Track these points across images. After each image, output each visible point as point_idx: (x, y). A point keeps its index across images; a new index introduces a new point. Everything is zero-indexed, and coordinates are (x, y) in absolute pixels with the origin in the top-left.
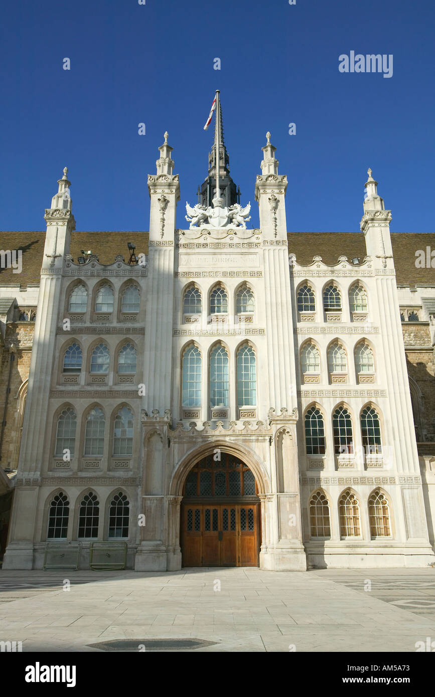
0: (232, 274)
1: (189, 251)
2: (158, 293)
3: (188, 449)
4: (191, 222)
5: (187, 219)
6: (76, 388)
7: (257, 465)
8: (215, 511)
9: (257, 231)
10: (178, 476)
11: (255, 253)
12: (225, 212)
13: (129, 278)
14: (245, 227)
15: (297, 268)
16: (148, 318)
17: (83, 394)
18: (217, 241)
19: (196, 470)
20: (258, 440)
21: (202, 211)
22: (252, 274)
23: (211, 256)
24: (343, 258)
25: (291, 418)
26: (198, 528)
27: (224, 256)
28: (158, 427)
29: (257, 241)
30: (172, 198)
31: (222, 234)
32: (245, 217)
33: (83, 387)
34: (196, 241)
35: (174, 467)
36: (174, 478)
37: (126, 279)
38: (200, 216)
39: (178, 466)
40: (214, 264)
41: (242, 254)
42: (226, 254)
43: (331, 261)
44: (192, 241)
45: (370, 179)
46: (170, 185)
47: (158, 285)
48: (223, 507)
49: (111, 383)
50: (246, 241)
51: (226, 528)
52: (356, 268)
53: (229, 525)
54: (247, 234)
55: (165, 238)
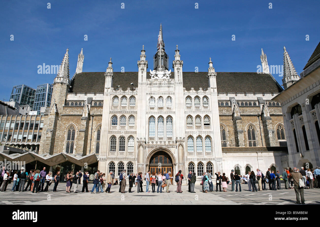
0: (165, 94)
1: (151, 86)
2: (141, 100)
3: (151, 150)
4: (151, 76)
6: (116, 130)
7: (172, 155)
9: (173, 79)
10: (148, 158)
11: (173, 87)
12: (163, 73)
13: (132, 95)
14: (169, 78)
15: (186, 91)
16: (138, 108)
17: (118, 132)
18: (160, 83)
19: (154, 156)
20: (172, 147)
21: (155, 73)
22: (171, 94)
23: (158, 88)
24: (201, 88)
25: (183, 141)
27: (162, 88)
28: (142, 143)
29: (173, 83)
30: (145, 68)
31: (162, 80)
32: (169, 74)
33: (118, 130)
34: (153, 83)
35: (147, 155)
36: (147, 158)
38: (154, 74)
39: (148, 155)
40: (159, 90)
41: (168, 87)
42: (163, 87)
43: (197, 89)
45: (211, 61)
46: (145, 64)
47: (141, 98)
49: (127, 129)
50: (169, 83)
52: (205, 92)
54: (170, 80)
55: (143, 82)
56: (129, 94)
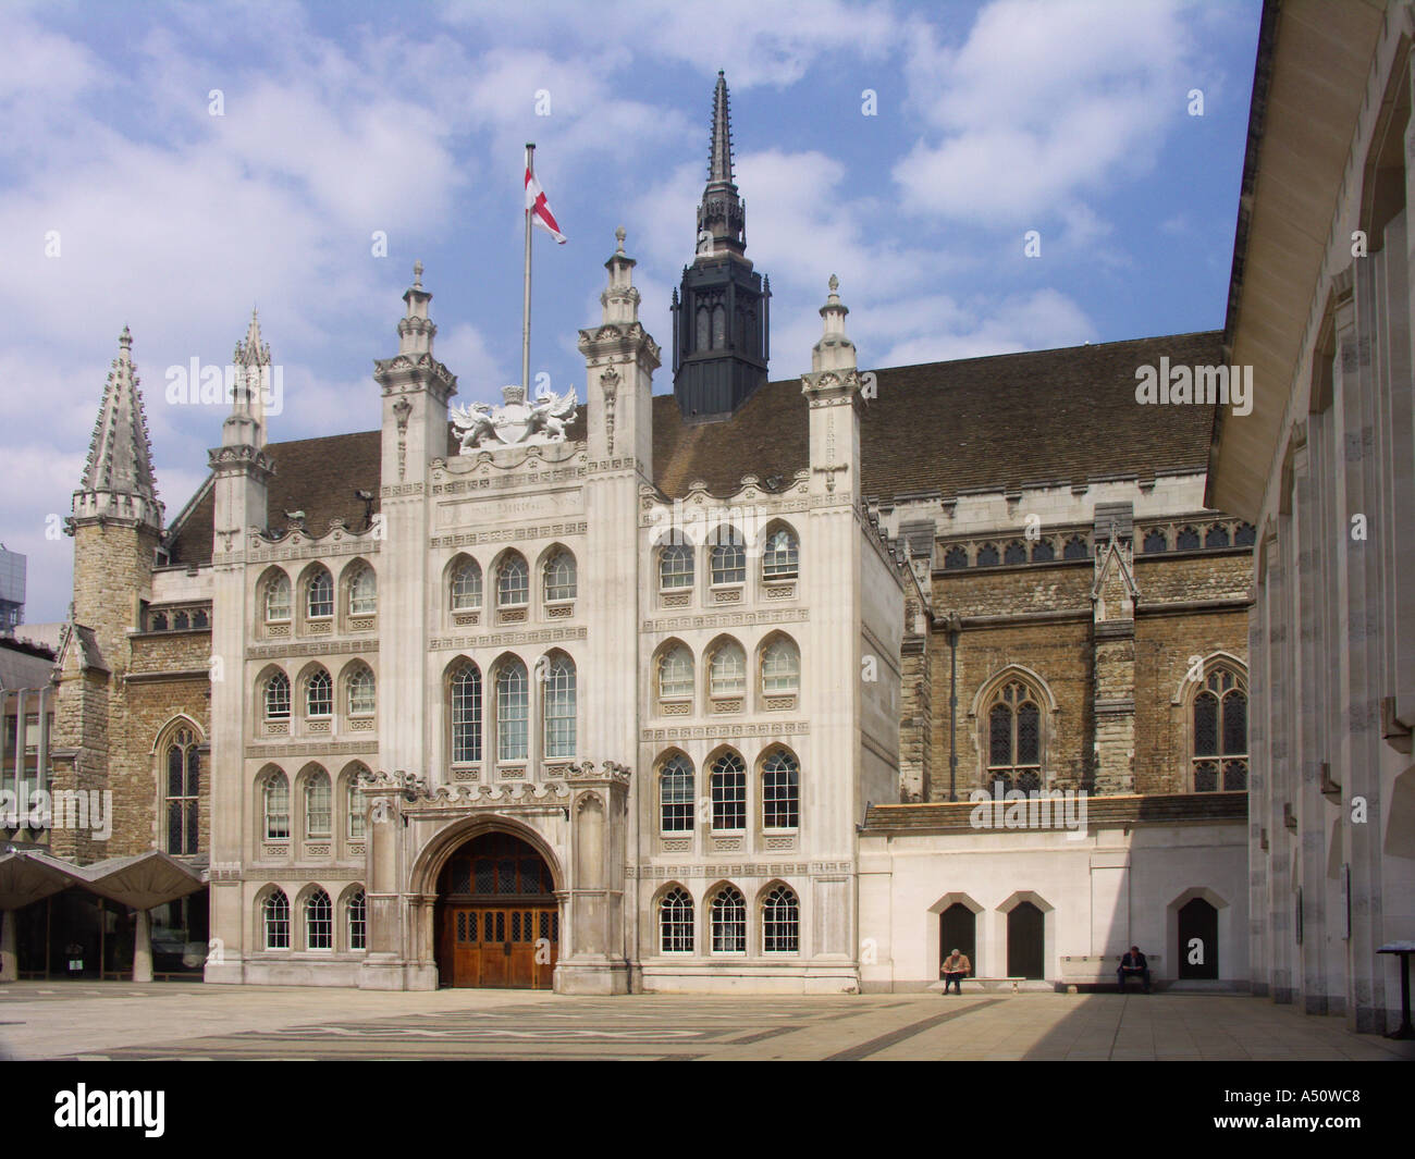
0: (533, 532)
1: (455, 497)
4: (461, 439)
5: (456, 434)
6: (283, 741)
7: (548, 850)
8: (500, 916)
9: (581, 445)
11: (577, 489)
13: (353, 557)
14: (562, 436)
15: (653, 508)
16: (383, 625)
17: (293, 750)
18: (506, 472)
21: (483, 415)
22: (571, 529)
23: (496, 503)
24: (750, 481)
26: (473, 937)
27: (519, 500)
29: (581, 465)
30: (420, 400)
31: (517, 456)
32: (563, 417)
33: (296, 739)
34: (468, 477)
37: (349, 559)
38: (478, 425)
41: (554, 491)
42: (523, 495)
43: (725, 488)
44: (461, 478)
46: (414, 376)
48: (512, 911)
49: (336, 733)
50: (560, 467)
51: (516, 937)
52: (775, 498)
53: (522, 934)
54: (565, 451)
56: (341, 552)
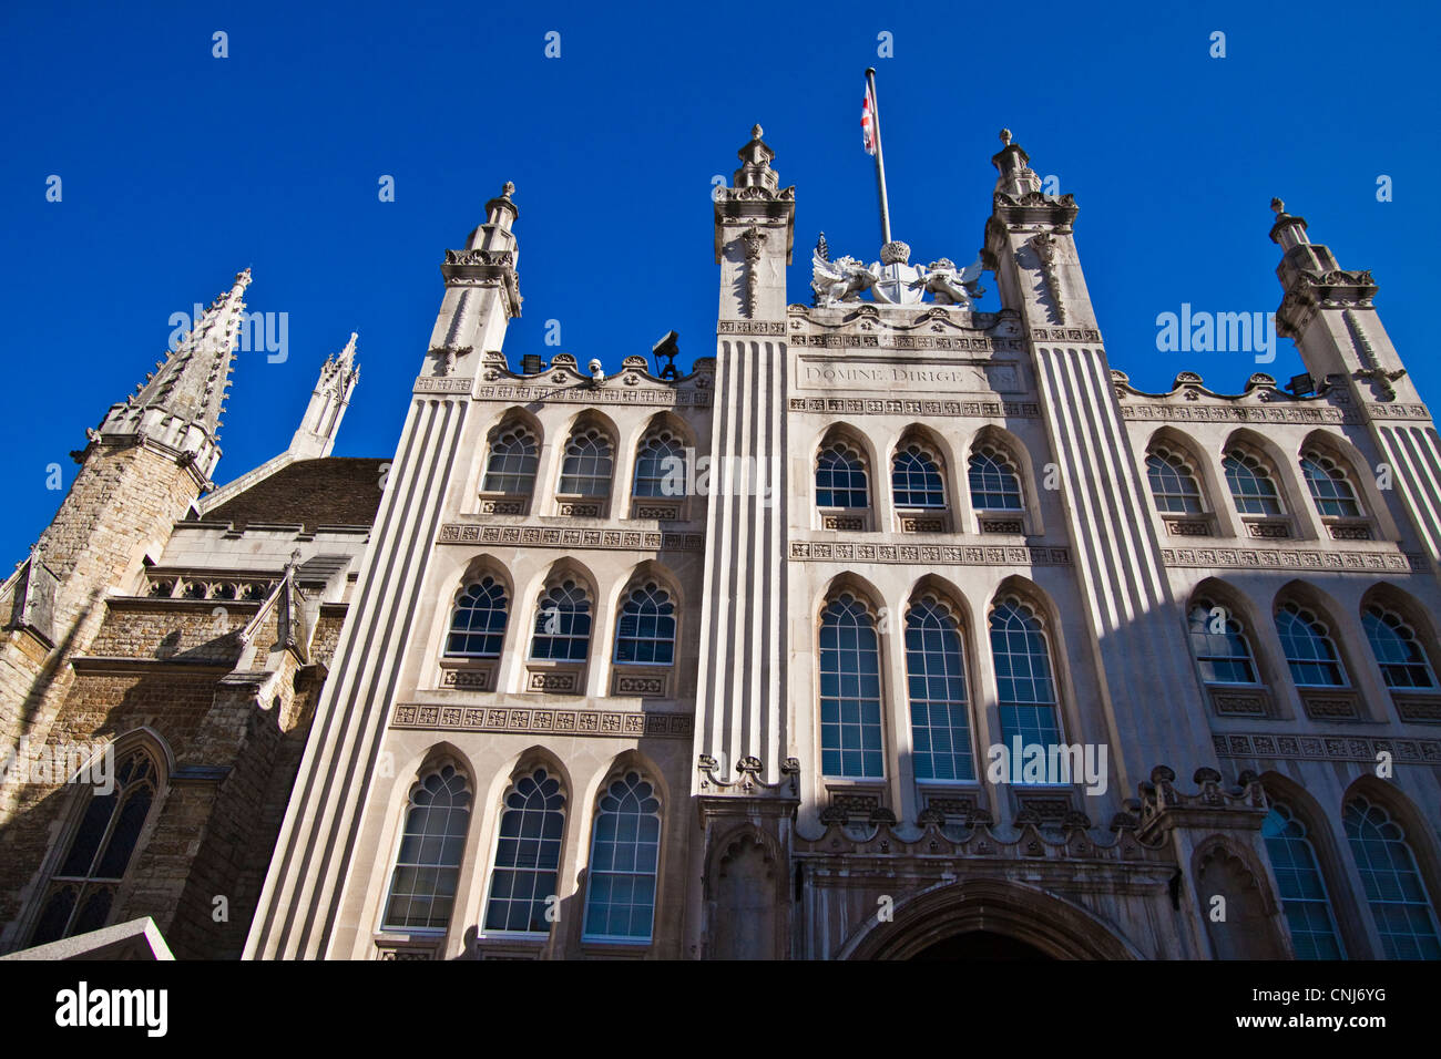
0: (952, 408)
1: (827, 352)
4: (825, 293)
5: (815, 287)
9: (1009, 315)
13: (657, 410)
15: (1136, 399)
17: (501, 722)
18: (899, 333)
20: (1124, 885)
22: (1013, 410)
23: (890, 366)
24: (1262, 379)
27: (926, 367)
28: (758, 821)
29: (1013, 336)
30: (777, 235)
34: (845, 332)
37: (651, 411)
40: (900, 385)
41: (976, 363)
42: (929, 361)
44: (831, 331)
50: (980, 335)
52: (1306, 405)
54: (981, 320)
55: (760, 314)
56: (639, 399)
